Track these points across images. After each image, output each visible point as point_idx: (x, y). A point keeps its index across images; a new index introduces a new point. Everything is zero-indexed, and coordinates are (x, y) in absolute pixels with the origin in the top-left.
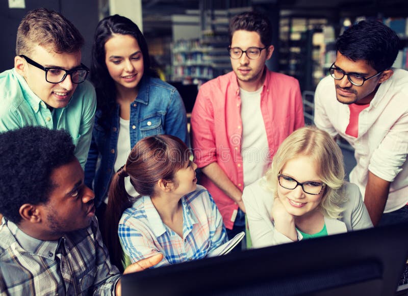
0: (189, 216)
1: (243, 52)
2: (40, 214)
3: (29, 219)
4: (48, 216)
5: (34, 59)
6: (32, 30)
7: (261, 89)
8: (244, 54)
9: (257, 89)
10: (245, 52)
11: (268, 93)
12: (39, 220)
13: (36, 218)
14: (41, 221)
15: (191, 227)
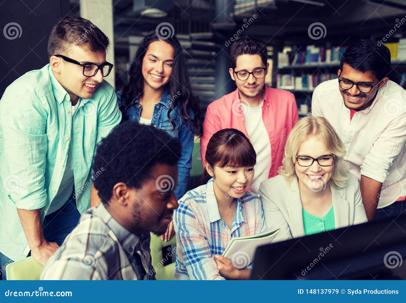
1: (250, 73)
2: (128, 198)
3: (118, 198)
4: (135, 203)
5: (71, 57)
6: (69, 33)
7: (262, 103)
8: (251, 75)
9: (258, 104)
10: (252, 73)
11: (268, 107)
12: (125, 203)
13: (124, 200)
14: (126, 205)
15: (240, 224)
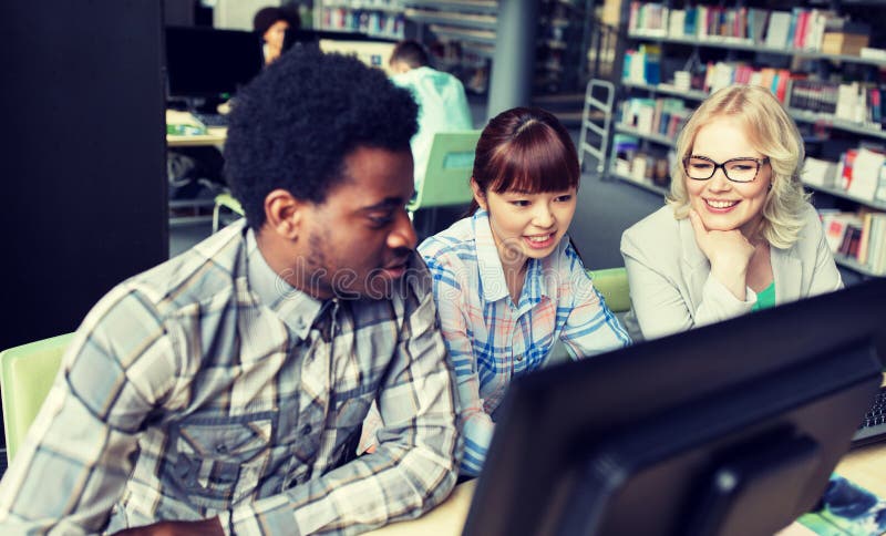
0: (540, 278)
2: (299, 224)
3: (276, 224)
4: (312, 235)
12: (293, 235)
13: (291, 227)
14: (295, 239)
15: (537, 300)
